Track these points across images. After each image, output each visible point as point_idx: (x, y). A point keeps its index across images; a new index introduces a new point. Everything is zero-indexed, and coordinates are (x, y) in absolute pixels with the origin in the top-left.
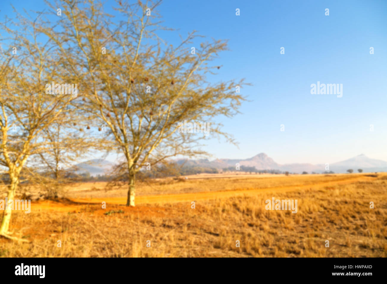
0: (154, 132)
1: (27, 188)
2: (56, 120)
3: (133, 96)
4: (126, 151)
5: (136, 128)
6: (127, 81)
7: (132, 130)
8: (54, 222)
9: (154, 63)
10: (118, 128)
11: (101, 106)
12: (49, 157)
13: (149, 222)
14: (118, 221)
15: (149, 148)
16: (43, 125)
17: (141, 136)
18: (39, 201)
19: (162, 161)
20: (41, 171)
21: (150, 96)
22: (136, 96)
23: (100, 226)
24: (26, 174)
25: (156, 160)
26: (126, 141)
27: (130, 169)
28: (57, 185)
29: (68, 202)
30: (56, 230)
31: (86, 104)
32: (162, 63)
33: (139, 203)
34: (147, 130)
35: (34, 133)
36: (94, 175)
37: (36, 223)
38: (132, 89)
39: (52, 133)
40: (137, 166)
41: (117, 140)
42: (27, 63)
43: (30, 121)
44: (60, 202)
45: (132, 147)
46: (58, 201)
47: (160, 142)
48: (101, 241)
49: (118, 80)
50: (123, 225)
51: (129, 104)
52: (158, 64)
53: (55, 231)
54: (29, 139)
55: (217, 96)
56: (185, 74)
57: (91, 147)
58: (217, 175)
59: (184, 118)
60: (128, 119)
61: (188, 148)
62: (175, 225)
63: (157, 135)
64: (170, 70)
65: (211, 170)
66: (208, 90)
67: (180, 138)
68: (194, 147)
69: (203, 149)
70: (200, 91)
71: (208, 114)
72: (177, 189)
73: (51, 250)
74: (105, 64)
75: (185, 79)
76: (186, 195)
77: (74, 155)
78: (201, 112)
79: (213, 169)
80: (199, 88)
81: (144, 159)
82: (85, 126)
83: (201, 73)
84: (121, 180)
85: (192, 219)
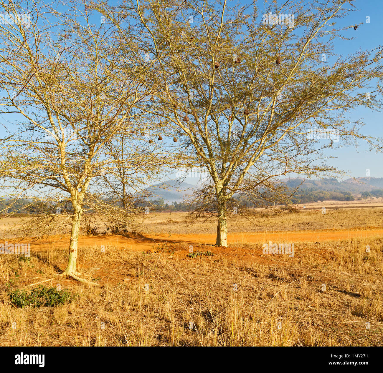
0: (251, 141)
1: (93, 219)
2: (119, 130)
3: (218, 88)
4: (212, 169)
5: (224, 135)
6: (208, 67)
7: (219, 139)
8: (126, 263)
9: (248, 34)
10: (199, 136)
11: (175, 106)
12: (114, 179)
13: (248, 270)
14: (206, 266)
15: (245, 163)
16: (104, 138)
17: (232, 147)
18: (106, 236)
19: (265, 182)
20: (105, 197)
21: (243, 85)
22: (223, 88)
23: (183, 271)
24: (89, 202)
25: (255, 182)
26: (211, 156)
27: (218, 195)
28: (126, 216)
29: (141, 238)
30: (129, 273)
31: (154, 104)
32: (260, 33)
33: (233, 243)
34: (241, 137)
35: (95, 148)
36: (169, 202)
37: (106, 264)
38: (216, 78)
39: (115, 147)
40: (228, 191)
41: (198, 154)
42: (80, 55)
43: (89, 133)
44: (131, 238)
45: (220, 163)
46: (128, 236)
47: (261, 154)
48: (186, 292)
49: (195, 66)
50: (213, 272)
51: (213, 101)
52: (253, 34)
53: (128, 275)
54: (90, 156)
55: (353, 76)
56: (298, 45)
57: (165, 165)
58: (351, 203)
59: (297, 115)
60: (212, 123)
61: (304, 162)
62: (288, 277)
63: (256, 145)
64: (273, 42)
65: (342, 195)
66: (337, 68)
67: (293, 148)
68: (314, 161)
69: (330, 163)
70: (325, 71)
71: (338, 107)
72: (287, 223)
73: (127, 298)
74: (177, 44)
75: (297, 53)
76: (303, 232)
77: (145, 177)
78: (325, 104)
79: (345, 194)
80: (321, 66)
81: (239, 180)
82: (156, 136)
83: (324, 40)
84: (206, 210)
85: (314, 269)
